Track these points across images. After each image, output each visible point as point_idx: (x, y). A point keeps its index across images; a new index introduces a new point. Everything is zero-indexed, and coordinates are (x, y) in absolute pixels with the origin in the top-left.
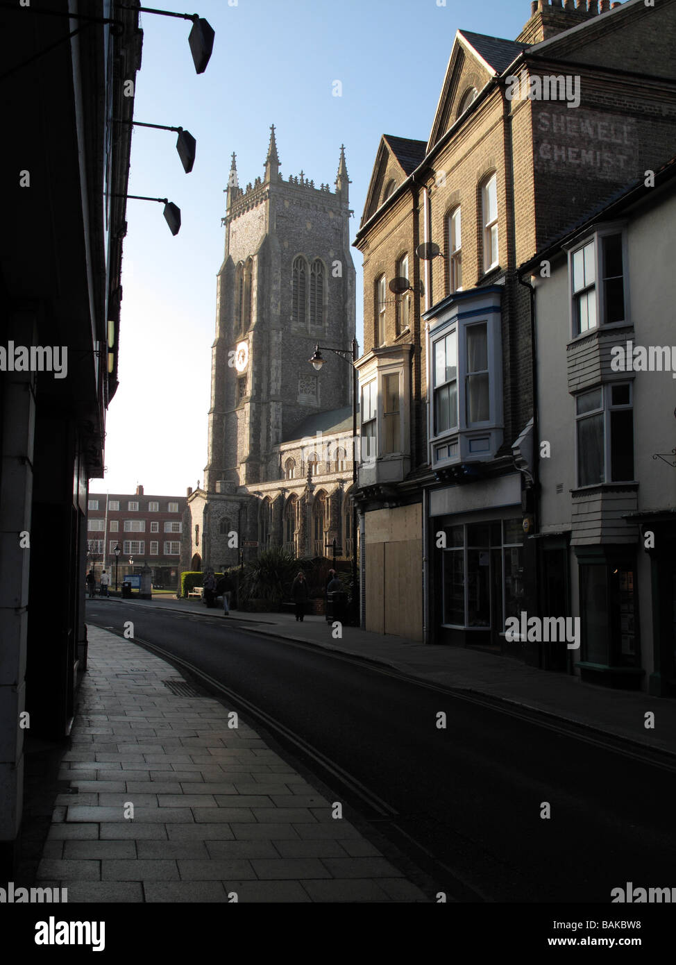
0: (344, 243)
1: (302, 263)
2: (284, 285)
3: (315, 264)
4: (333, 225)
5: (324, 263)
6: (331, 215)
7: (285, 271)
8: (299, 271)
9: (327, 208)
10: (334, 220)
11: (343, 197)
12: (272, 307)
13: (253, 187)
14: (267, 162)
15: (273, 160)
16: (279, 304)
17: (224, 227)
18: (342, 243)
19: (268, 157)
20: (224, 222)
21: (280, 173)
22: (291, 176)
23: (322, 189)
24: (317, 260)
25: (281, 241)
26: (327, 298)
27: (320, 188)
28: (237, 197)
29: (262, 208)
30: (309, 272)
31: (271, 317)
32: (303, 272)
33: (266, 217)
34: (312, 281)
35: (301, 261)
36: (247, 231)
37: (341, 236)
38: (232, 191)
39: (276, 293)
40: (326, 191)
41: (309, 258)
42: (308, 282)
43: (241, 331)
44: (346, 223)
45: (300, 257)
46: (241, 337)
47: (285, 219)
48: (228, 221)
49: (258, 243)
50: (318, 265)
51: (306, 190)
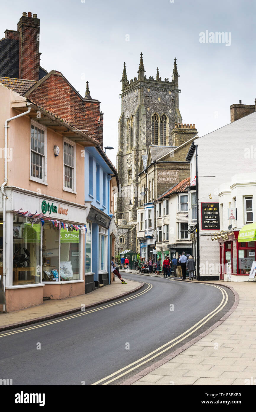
0: (176, 106)
1: (156, 117)
2: (147, 129)
3: (162, 117)
4: (171, 98)
5: (167, 116)
6: (170, 93)
7: (148, 121)
8: (155, 121)
9: (167, 90)
10: (171, 95)
11: (175, 83)
12: (142, 139)
13: (133, 81)
14: (139, 71)
15: (142, 70)
16: (146, 138)
17: (121, 98)
18: (175, 106)
19: (139, 69)
20: (121, 96)
21: (145, 76)
22: (150, 76)
23: (166, 81)
24: (163, 115)
25: (146, 108)
26: (168, 133)
27: (164, 81)
28: (126, 85)
29: (137, 92)
30: (160, 121)
31: (142, 144)
32: (157, 121)
33: (139, 97)
34: (161, 125)
35: (155, 116)
36: (131, 102)
37: (175, 103)
38: (124, 82)
39: (144, 133)
40: (167, 81)
41: (159, 114)
42: (159, 126)
43: (129, 149)
44: (177, 96)
45: (155, 114)
46: (129, 151)
47: (148, 98)
48: (122, 96)
49: (136, 109)
50: (164, 117)
51: (158, 83)
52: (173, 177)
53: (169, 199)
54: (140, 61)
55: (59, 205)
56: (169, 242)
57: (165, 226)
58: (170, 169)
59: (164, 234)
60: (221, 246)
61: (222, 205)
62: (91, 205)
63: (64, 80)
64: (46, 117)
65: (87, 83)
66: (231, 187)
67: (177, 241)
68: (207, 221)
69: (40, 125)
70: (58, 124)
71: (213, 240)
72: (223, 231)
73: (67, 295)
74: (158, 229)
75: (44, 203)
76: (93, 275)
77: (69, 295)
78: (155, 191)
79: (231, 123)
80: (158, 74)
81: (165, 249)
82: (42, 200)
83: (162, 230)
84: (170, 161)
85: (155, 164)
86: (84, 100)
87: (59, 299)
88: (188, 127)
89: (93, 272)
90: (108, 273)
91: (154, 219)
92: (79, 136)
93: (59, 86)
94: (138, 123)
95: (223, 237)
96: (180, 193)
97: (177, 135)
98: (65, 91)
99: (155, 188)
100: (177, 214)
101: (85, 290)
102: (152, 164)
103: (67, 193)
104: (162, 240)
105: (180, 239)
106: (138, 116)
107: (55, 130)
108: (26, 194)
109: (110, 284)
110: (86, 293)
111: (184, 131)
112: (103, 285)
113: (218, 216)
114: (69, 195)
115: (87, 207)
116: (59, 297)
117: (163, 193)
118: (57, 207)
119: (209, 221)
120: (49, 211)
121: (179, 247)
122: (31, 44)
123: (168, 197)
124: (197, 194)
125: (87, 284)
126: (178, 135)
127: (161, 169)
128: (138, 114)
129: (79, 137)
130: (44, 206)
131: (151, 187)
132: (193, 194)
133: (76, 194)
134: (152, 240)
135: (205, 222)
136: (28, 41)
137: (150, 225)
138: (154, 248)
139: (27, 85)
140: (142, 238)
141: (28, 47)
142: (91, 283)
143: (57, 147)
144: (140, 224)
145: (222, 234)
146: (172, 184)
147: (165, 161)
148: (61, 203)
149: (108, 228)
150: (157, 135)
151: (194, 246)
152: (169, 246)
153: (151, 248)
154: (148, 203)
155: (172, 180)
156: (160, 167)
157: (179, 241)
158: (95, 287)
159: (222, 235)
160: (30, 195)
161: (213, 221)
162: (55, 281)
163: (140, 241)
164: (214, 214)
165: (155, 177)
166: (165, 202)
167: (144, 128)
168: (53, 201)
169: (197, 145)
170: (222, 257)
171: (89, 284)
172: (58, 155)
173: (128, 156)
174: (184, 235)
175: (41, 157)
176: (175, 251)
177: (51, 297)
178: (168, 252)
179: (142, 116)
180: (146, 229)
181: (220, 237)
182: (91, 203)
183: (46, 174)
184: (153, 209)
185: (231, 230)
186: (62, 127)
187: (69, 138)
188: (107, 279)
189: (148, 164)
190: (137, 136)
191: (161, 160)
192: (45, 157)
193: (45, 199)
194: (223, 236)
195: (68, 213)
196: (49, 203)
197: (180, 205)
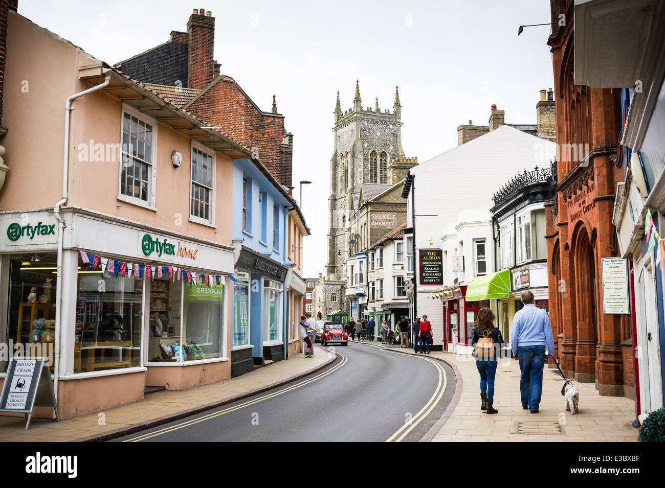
2: (364, 168)
4: (392, 132)
5: (387, 153)
6: (391, 126)
7: (366, 159)
8: (373, 159)
9: (388, 122)
10: (392, 129)
11: (397, 115)
12: (358, 180)
13: (348, 113)
14: (355, 101)
15: (358, 100)
16: (362, 178)
17: (334, 133)
18: (397, 141)
19: (355, 98)
21: (362, 106)
22: (368, 107)
24: (383, 152)
25: (363, 144)
27: (384, 112)
28: (340, 117)
29: (352, 126)
30: (379, 159)
31: (358, 186)
32: (375, 159)
33: (355, 131)
34: (381, 164)
35: (374, 153)
36: (345, 137)
37: (397, 137)
38: (338, 114)
39: (360, 172)
40: (387, 113)
41: (378, 151)
42: (378, 165)
43: (343, 191)
44: (399, 130)
45: (373, 151)
46: (343, 194)
47: (365, 132)
48: (335, 130)
49: (351, 145)
50: (383, 154)
51: (377, 114)
52: (390, 220)
53: (384, 248)
54: (356, 89)
55: (179, 242)
56: (383, 300)
57: (379, 281)
58: (386, 212)
59: (378, 290)
60: (444, 305)
61: (446, 252)
62: (242, 245)
63: (237, 87)
64: (146, 99)
65: (274, 97)
66: (457, 228)
67: (393, 299)
68: (427, 273)
69: (143, 115)
70: (174, 115)
71: (434, 298)
72: (446, 287)
73: (195, 381)
74: (371, 285)
75: (147, 238)
76: (251, 348)
77: (200, 382)
78: (367, 238)
79: (459, 146)
80: (377, 105)
81: (379, 309)
82: (143, 234)
83: (375, 286)
84: (386, 202)
85: (367, 205)
86: (263, 114)
87: (179, 389)
88: (409, 161)
89: (251, 344)
90: (283, 343)
91: (366, 273)
92: (216, 139)
93: (230, 96)
94: (354, 161)
95: (446, 295)
96: (397, 239)
97: (395, 171)
98: (238, 102)
99: (367, 234)
100: (393, 265)
101: (230, 372)
102: (364, 205)
103: (199, 226)
104: (376, 299)
105: (396, 297)
106: (354, 154)
107: (175, 127)
108: (107, 221)
109: (285, 358)
110: (233, 377)
111: (403, 165)
112: (272, 361)
113: (441, 266)
114: (202, 229)
115: (234, 249)
116: (179, 386)
117: (377, 240)
118: (174, 246)
119: (430, 273)
120: (157, 251)
121: (395, 307)
122: (203, 48)
123: (382, 245)
124: (413, 239)
125: (237, 362)
126: (397, 171)
127: (375, 211)
128: (353, 151)
129: (218, 142)
130: (147, 242)
131: (363, 234)
132: (409, 238)
133: (215, 228)
134: (364, 298)
135: (424, 274)
136: (199, 45)
137: (362, 281)
138: (366, 308)
139: (190, 95)
140: (352, 295)
141: (199, 52)
142: (245, 360)
143: (177, 153)
144: (350, 279)
145: (446, 290)
146: (388, 229)
147: (380, 201)
148: (183, 240)
149: (283, 282)
150: (376, 175)
151: (411, 306)
152: (383, 306)
153: (363, 308)
154: (359, 252)
155: (389, 225)
156: (372, 209)
157: (395, 299)
158: (255, 366)
159: (445, 292)
160: (116, 223)
161: (434, 273)
162: (175, 360)
163: (351, 299)
164: (437, 265)
165: (367, 221)
166: (378, 251)
167: (360, 166)
168: (166, 235)
169: (414, 176)
170: (447, 320)
171: (241, 363)
172: (179, 165)
173: (342, 200)
174: (401, 292)
175: (147, 166)
176: (390, 312)
177: (167, 387)
178: (382, 313)
179: (358, 152)
180: (357, 285)
181: (442, 294)
182: (241, 242)
183: (154, 192)
184: (365, 260)
185: (457, 285)
186: (181, 120)
187: (203, 143)
188: (282, 352)
189: (359, 205)
190: (353, 177)
191: (375, 200)
192: (153, 166)
193: (150, 232)
194: (447, 292)
195: (197, 255)
196: (157, 239)
197: (396, 255)
